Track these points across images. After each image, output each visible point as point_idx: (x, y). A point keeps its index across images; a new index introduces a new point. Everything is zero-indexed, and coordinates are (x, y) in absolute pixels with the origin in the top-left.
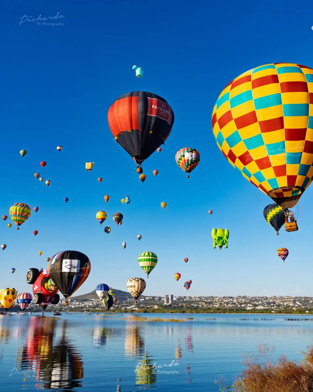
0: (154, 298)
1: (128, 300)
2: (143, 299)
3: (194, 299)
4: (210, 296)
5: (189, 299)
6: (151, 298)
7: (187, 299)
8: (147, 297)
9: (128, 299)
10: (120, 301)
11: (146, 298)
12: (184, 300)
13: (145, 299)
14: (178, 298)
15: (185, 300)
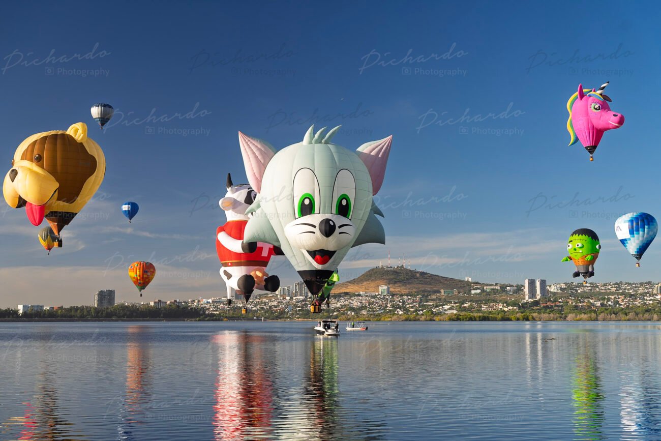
0: (503, 287)
1: (443, 293)
2: (479, 291)
3: (602, 288)
4: (645, 281)
5: (589, 288)
6: (499, 288)
7: (586, 289)
8: (487, 285)
9: (442, 291)
10: (423, 296)
11: (485, 287)
12: (577, 291)
13: (483, 291)
14: (563, 286)
15: (579, 291)
